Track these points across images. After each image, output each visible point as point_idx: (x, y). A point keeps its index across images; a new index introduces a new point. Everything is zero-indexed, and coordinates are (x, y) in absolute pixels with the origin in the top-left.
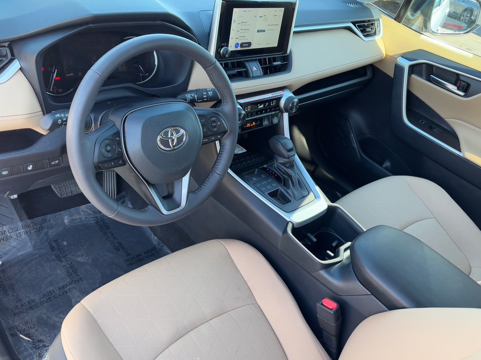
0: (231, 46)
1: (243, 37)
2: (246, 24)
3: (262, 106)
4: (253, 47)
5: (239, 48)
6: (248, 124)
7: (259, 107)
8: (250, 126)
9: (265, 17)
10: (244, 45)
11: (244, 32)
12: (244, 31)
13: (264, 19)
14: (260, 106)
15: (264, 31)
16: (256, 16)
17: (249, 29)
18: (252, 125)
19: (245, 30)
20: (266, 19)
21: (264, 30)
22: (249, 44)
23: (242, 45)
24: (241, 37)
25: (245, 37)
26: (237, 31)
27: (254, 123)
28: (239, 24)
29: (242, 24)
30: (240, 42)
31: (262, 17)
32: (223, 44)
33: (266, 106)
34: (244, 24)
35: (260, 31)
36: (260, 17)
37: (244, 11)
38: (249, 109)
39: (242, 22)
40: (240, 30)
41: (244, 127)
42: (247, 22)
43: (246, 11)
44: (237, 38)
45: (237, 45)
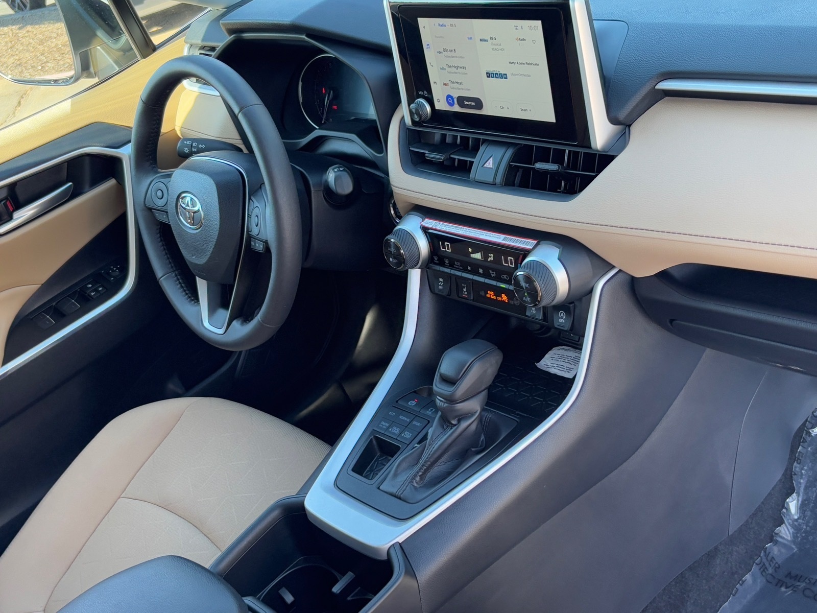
0: (439, 101)
1: (458, 83)
2: (453, 54)
3: (478, 256)
4: (486, 110)
5: (457, 108)
7: (472, 256)
8: (495, 297)
9: (494, 41)
11: (455, 73)
12: (455, 70)
13: (495, 47)
14: (473, 252)
15: (504, 76)
16: (470, 38)
17: (464, 68)
19: (457, 68)
20: (499, 47)
21: (503, 73)
22: (479, 103)
23: (461, 101)
24: (453, 83)
25: (461, 83)
27: (504, 298)
28: (440, 52)
29: (446, 53)
30: (455, 95)
31: (487, 41)
32: (420, 93)
33: (489, 260)
34: (449, 54)
35: (492, 75)
36: (481, 40)
37: (441, 26)
38: (448, 248)
39: (444, 50)
40: (446, 67)
41: (481, 293)
42: (454, 50)
43: (445, 26)
44: (445, 85)
45: (450, 99)
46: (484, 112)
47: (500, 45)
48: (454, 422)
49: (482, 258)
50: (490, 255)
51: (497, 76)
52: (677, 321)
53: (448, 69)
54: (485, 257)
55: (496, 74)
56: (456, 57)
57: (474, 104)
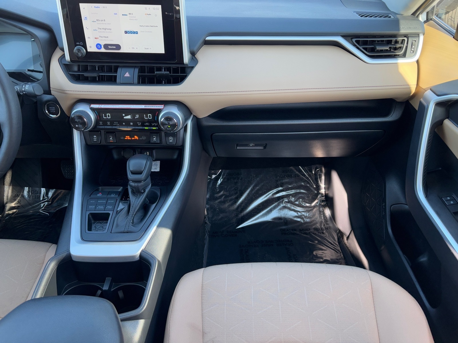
0: (90, 47)
1: (105, 37)
2: (103, 22)
3: (129, 117)
4: (123, 50)
5: (103, 50)
6: (126, 137)
7: (125, 118)
8: (130, 139)
9: (131, 15)
10: (109, 47)
11: (104, 32)
12: (104, 30)
13: (131, 18)
14: (125, 116)
15: (136, 33)
16: (116, 14)
17: (110, 29)
18: (133, 138)
19: (105, 29)
21: (135, 31)
22: (118, 47)
23: (106, 46)
24: (102, 37)
25: (107, 37)
26: (94, 30)
27: (136, 137)
28: (94, 22)
29: (98, 22)
30: (102, 43)
31: (127, 15)
32: (77, 43)
33: (136, 118)
34: (100, 22)
35: (128, 32)
36: (123, 15)
37: (96, 7)
38: (109, 117)
39: (97, 20)
40: (97, 29)
41: (121, 138)
42: (104, 20)
43: (99, 7)
44: (96, 38)
45: (98, 46)
46: (121, 51)
47: (135, 17)
48: (143, 191)
49: (131, 118)
50: (136, 115)
51: (131, 33)
52: (214, 134)
53: (100, 30)
54: (134, 117)
55: (131, 32)
56: (105, 24)
57: (115, 47)
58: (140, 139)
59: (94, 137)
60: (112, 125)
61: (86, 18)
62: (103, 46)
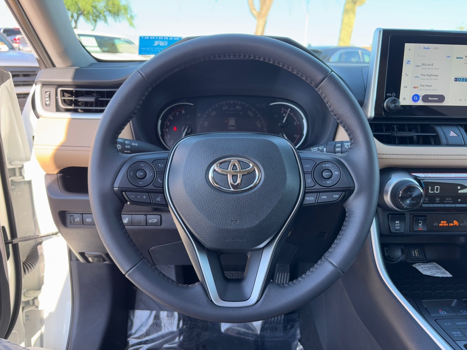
0: (404, 99)
1: (427, 86)
2: (430, 67)
4: (447, 103)
5: (420, 103)
6: (442, 222)
7: (460, 192)
8: (447, 225)
10: (430, 99)
11: (427, 79)
12: (428, 77)
14: (461, 189)
16: (449, 57)
17: (437, 76)
18: (451, 224)
19: (430, 76)
22: (441, 98)
23: (426, 98)
24: (423, 86)
25: (430, 86)
26: (415, 77)
27: (456, 223)
28: (418, 66)
29: (423, 67)
30: (421, 94)
31: (462, 58)
32: (389, 94)
34: (427, 67)
35: (459, 80)
36: (457, 58)
37: (426, 48)
38: (437, 190)
39: (423, 64)
40: (419, 75)
41: (434, 224)
42: (432, 64)
43: (429, 48)
44: (415, 87)
45: (415, 98)
46: (445, 104)
51: (463, 80)
53: (423, 77)
55: (462, 79)
56: (432, 69)
57: (437, 99)
58: (461, 225)
59: (396, 222)
60: (441, 202)
61: (409, 62)
62: (421, 98)
